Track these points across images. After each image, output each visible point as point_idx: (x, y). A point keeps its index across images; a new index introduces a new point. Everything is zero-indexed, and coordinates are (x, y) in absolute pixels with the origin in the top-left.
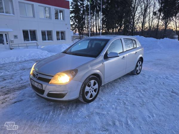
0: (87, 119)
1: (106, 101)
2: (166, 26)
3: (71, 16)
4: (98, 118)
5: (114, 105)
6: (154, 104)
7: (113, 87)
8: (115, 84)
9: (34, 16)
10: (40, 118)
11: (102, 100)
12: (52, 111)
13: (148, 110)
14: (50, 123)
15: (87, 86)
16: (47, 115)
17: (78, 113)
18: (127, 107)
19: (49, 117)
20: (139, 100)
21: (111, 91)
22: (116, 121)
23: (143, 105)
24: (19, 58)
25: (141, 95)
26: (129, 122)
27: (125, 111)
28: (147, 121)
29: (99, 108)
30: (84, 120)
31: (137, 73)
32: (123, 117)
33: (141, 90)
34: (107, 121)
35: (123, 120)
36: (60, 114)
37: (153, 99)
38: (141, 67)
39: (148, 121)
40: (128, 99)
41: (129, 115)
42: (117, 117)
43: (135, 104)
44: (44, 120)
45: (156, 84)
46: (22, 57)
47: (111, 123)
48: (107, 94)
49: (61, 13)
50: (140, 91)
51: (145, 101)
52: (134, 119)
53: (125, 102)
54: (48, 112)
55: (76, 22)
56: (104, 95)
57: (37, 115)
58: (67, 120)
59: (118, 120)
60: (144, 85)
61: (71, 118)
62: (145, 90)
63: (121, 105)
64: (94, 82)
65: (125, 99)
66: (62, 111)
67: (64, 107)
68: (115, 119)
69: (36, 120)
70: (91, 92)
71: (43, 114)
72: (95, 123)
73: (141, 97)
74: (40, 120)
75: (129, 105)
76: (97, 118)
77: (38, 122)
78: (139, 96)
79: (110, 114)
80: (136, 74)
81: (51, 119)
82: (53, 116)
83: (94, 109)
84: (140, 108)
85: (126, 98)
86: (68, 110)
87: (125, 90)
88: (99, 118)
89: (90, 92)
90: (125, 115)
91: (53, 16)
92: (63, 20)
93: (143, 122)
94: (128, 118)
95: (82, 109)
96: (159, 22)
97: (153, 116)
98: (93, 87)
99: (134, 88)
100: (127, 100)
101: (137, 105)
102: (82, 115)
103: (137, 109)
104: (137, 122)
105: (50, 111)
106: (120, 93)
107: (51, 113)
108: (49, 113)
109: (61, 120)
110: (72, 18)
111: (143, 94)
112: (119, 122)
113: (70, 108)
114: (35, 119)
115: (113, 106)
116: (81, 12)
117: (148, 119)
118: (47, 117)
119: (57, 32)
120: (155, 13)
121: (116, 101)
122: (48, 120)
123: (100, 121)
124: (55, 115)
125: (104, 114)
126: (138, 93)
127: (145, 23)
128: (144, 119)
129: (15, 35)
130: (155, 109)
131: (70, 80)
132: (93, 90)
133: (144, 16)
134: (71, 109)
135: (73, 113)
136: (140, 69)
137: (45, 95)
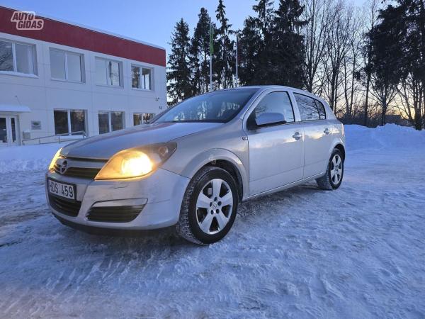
0: (202, 280)
1: (257, 240)
2: (385, 106)
3: (168, 84)
4: (236, 279)
5: (280, 248)
6: (390, 246)
7: (273, 213)
8: (279, 206)
9: (83, 80)
10: (62, 279)
11: (245, 239)
12: (99, 264)
13: (379, 258)
14: (88, 290)
15: (201, 193)
16: (84, 273)
17: (176, 266)
18: (318, 252)
19: (88, 277)
20: (347, 238)
21: (267, 220)
22: (288, 283)
23: (360, 246)
24: (35, 162)
25: (351, 227)
26: (329, 286)
27: (312, 261)
28: (380, 283)
29: (236, 255)
30: (192, 282)
31: (332, 185)
32: (307, 273)
33: (351, 219)
34: (260, 283)
35: (311, 281)
36: (123, 270)
37: (386, 234)
38: (340, 170)
39: (383, 283)
40: (318, 236)
41: (325, 270)
42: (291, 274)
43: (338, 245)
44: (70, 285)
45: (385, 206)
46: (43, 160)
47: (273, 288)
48: (257, 226)
49: (147, 76)
50: (347, 220)
51: (364, 238)
52: (341, 280)
53: (309, 241)
54: (88, 265)
55: (181, 97)
56: (251, 229)
57: (53, 274)
58: (143, 283)
59: (293, 282)
60: (354, 209)
61: (155, 278)
62: (358, 218)
63: (298, 248)
64: (223, 184)
65: (310, 236)
66: (130, 263)
67: (136, 254)
68: (286, 280)
69: (47, 285)
70: (215, 212)
71: (72, 270)
72: (227, 289)
73: (352, 232)
74: (59, 285)
75: (323, 248)
76: (231, 278)
77: (51, 290)
78: (348, 229)
79: (270, 268)
80: (331, 187)
81: (92, 282)
82: (100, 274)
83: (223, 257)
84: (354, 255)
85: (310, 233)
86: (148, 261)
87: (305, 218)
88: (238, 277)
89: (212, 212)
90: (313, 271)
91: (128, 81)
92: (150, 89)
93: (369, 285)
94: (324, 276)
95: (189, 257)
96: (367, 97)
97: (396, 272)
98: (220, 199)
99: (329, 214)
100: (316, 237)
101: (345, 249)
102: (188, 272)
103: (347, 257)
104: (350, 286)
105: (92, 264)
106: (295, 224)
107: (96, 268)
108: (90, 268)
109: (123, 284)
110: (172, 89)
111: (356, 226)
112: (298, 286)
113: (152, 256)
114: (45, 282)
115: (277, 250)
116: (193, 76)
117: (381, 277)
118: (81, 277)
119: (135, 116)
120: (357, 75)
121: (285, 241)
122: (83, 285)
123: (240, 286)
124: (106, 273)
125: (252, 269)
126: (342, 223)
127: (336, 98)
128: (372, 278)
129: (36, 120)
130: (397, 256)
131: (154, 169)
132: (220, 208)
133: (333, 84)
134: (156, 259)
135: (159, 267)
136: (338, 175)
137: (82, 217)
